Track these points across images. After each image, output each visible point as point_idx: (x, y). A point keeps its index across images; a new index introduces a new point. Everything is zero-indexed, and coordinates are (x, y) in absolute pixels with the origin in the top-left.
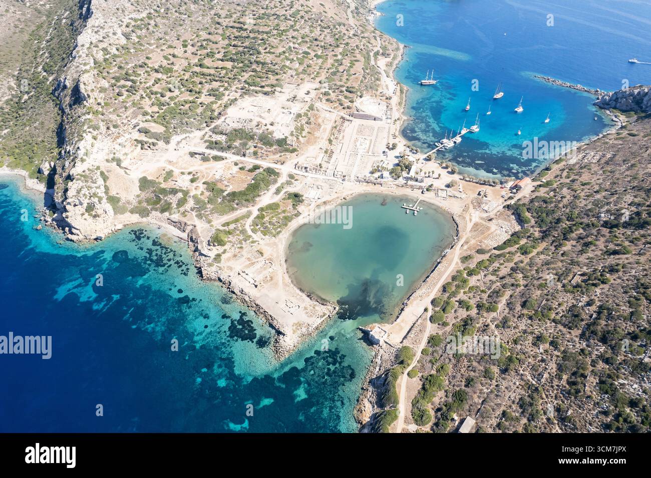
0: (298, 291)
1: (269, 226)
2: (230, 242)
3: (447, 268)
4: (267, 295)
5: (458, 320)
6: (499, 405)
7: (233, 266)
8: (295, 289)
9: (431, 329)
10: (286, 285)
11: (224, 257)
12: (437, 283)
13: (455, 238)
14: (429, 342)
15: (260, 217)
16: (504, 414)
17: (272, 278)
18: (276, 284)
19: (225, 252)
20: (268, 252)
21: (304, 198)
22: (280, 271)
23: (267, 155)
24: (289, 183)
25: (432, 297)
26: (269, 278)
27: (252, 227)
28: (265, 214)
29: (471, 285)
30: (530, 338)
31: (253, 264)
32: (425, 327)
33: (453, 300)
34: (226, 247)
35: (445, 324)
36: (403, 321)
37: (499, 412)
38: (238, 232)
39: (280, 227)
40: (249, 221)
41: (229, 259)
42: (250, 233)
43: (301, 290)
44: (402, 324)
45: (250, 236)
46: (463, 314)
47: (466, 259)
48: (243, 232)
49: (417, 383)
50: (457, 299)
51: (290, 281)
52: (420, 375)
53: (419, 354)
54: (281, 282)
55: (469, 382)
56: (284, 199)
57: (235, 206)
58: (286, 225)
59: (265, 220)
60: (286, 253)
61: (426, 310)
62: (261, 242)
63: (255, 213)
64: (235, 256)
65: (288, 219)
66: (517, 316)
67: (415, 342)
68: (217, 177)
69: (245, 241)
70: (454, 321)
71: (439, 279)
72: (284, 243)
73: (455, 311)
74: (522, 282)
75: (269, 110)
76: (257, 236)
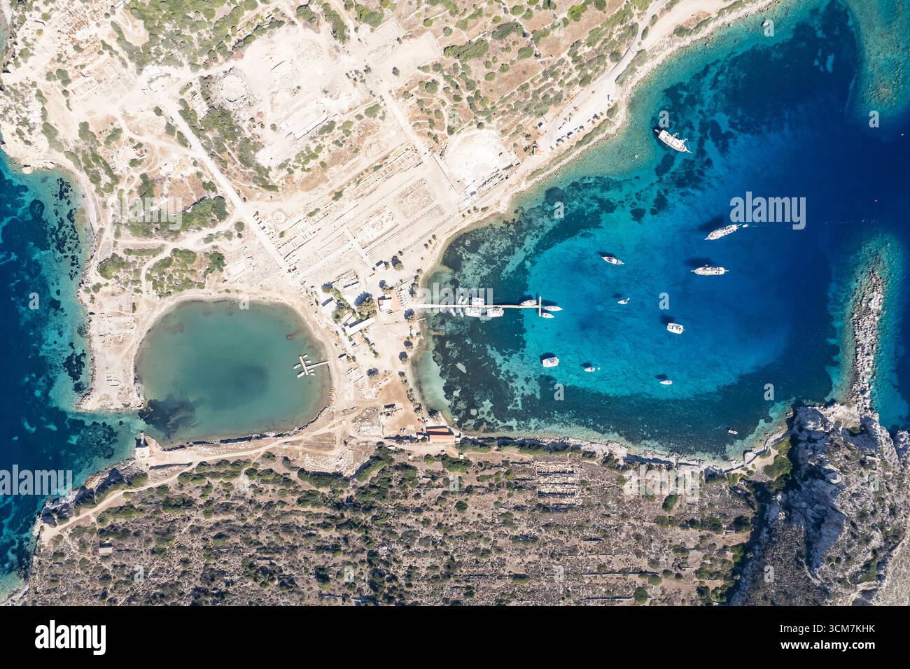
0: (132, 368)
1: (166, 280)
2: (117, 277)
3: (247, 449)
4: (104, 355)
5: (189, 495)
6: (128, 559)
7: (104, 305)
8: (132, 365)
9: (172, 481)
10: (127, 356)
11: (103, 289)
12: (224, 453)
13: (296, 429)
14: (159, 487)
15: (166, 263)
16: (124, 566)
17: (121, 343)
18: (120, 350)
19: (107, 284)
20: (142, 309)
21: (224, 268)
22: (136, 337)
23: (235, 175)
24: (229, 235)
25: (207, 459)
26: (120, 340)
27: (149, 272)
28: (174, 261)
29: (232, 482)
30: (186, 555)
31: (120, 314)
32: (171, 476)
33: (208, 479)
34: (110, 282)
35: (181, 487)
36: (170, 455)
37: (124, 562)
38: (132, 270)
39: (174, 287)
40: (153, 261)
41: (106, 294)
42: (142, 277)
43: (135, 369)
44: (167, 457)
45: (139, 281)
46: (196, 495)
47: (270, 456)
48: (137, 272)
49: (123, 502)
50: (210, 481)
51: (134, 354)
52: (130, 500)
53: (145, 488)
54: (126, 351)
55: (136, 534)
56: (206, 253)
57: (153, 231)
58: (182, 290)
59: (168, 269)
60: (155, 323)
61: (190, 464)
62: (145, 295)
63: (167, 253)
64: (113, 294)
65: (188, 284)
66: (205, 536)
67: (156, 478)
68: (163, 173)
69: (132, 284)
70: (186, 493)
71: (228, 452)
72: (163, 310)
73: (198, 487)
74: (250, 521)
75: (299, 88)
76: (146, 285)
